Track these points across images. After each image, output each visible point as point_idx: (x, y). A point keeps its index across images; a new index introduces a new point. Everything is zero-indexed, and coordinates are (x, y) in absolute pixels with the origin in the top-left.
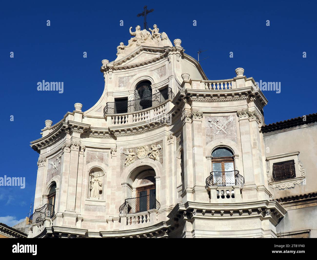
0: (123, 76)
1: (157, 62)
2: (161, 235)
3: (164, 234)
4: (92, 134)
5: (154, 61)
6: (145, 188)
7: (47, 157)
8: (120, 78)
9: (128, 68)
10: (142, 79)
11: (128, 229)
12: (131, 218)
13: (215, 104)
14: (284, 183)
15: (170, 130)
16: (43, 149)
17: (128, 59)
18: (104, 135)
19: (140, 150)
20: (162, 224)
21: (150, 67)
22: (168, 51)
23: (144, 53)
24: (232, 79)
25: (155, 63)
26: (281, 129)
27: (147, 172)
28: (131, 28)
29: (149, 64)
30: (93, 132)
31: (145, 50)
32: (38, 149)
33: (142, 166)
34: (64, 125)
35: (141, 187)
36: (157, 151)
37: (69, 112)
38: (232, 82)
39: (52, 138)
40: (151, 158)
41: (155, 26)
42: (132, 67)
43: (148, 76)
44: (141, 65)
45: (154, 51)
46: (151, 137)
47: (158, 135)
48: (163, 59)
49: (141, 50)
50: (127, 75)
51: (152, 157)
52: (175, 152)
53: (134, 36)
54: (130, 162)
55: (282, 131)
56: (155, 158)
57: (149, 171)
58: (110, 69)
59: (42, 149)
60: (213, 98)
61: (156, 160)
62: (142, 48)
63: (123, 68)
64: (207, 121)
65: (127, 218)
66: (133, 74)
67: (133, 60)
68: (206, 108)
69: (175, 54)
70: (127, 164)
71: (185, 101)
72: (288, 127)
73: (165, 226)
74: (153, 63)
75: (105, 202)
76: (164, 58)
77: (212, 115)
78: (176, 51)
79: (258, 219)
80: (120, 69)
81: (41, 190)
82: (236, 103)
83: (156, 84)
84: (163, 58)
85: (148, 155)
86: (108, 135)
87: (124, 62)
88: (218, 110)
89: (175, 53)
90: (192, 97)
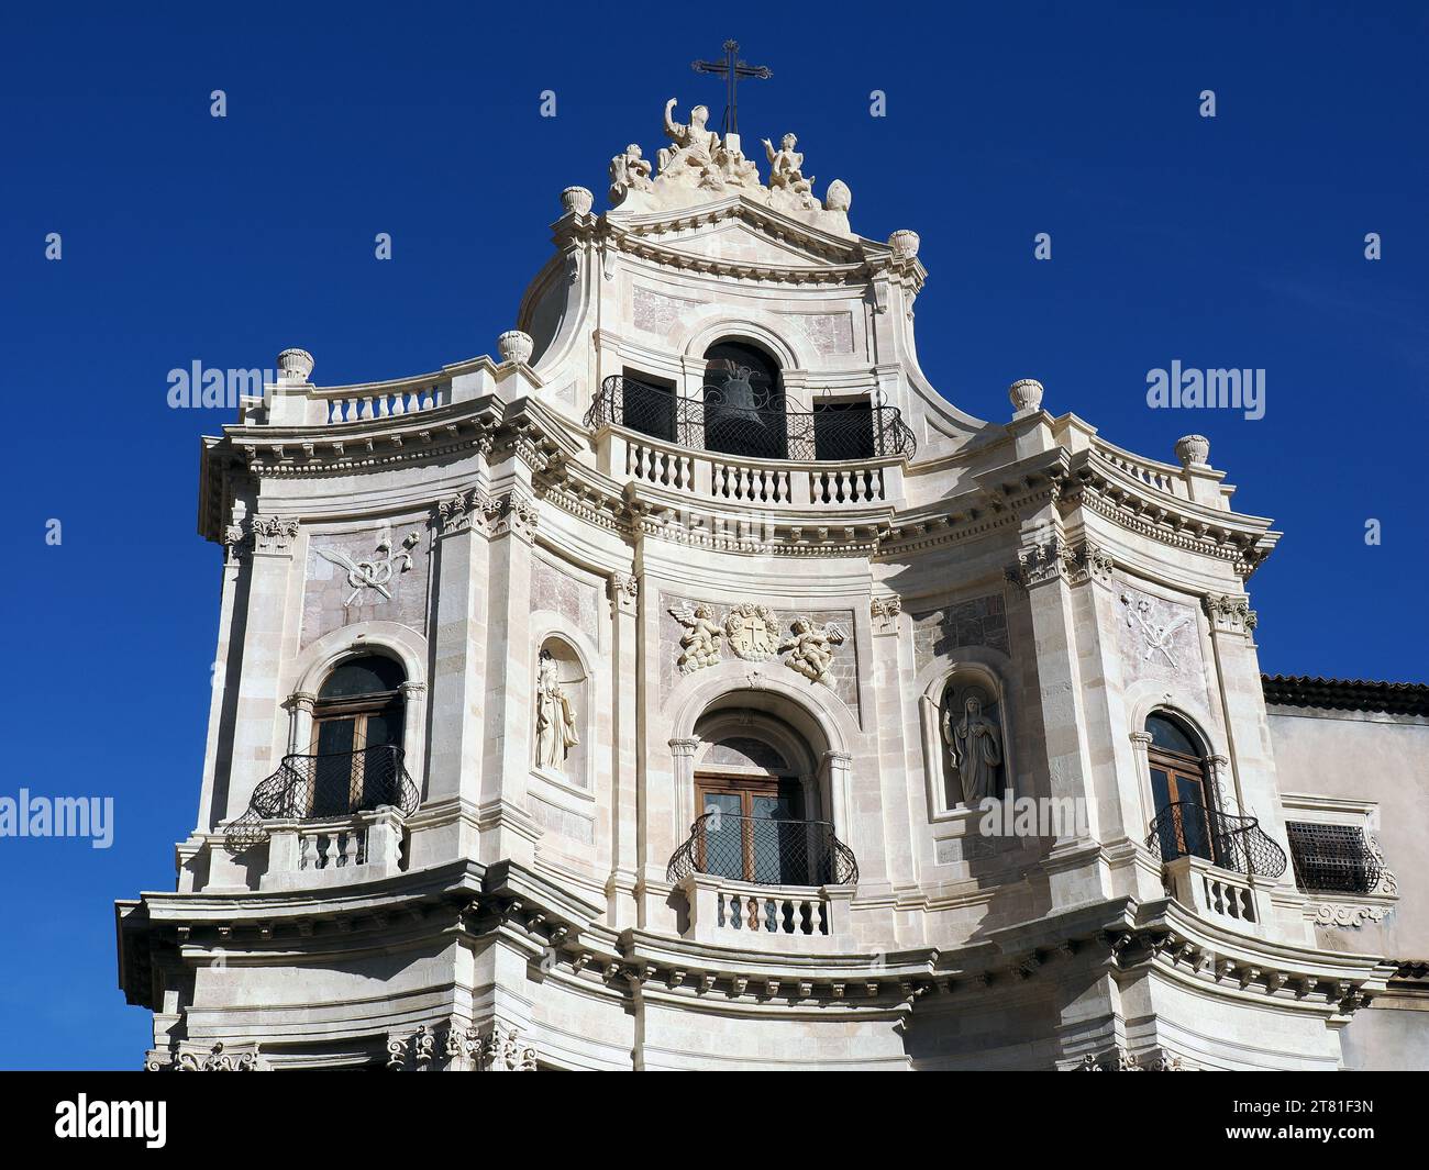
0: (650, 285)
1: (807, 286)
2: (884, 1002)
3: (903, 999)
4: (557, 487)
5: (793, 278)
6: (734, 783)
7: (303, 521)
8: (641, 290)
9: (676, 262)
10: (736, 332)
11: (737, 947)
12: (753, 899)
13: (1138, 541)
14: (1325, 904)
15: (885, 581)
16: (282, 475)
17: (676, 227)
18: (597, 508)
19: (746, 622)
20: (921, 956)
21: (773, 294)
22: (879, 265)
23: (740, 226)
24: (1179, 470)
25: (794, 286)
26: (1302, 704)
27: (744, 718)
28: (672, 102)
29: (768, 283)
30: (571, 480)
31: (746, 216)
32: (253, 468)
33: (759, 691)
34: (491, 409)
35: (717, 777)
36: (826, 646)
37: (489, 360)
38: (1175, 480)
39: (370, 444)
40: (795, 668)
41: (791, 140)
42: (695, 266)
43: (764, 324)
44: (735, 272)
45: (789, 237)
46: (788, 581)
47: (831, 582)
48: (833, 286)
49: (731, 213)
50: (668, 289)
51: (803, 664)
52: (908, 675)
53: (684, 142)
54: (704, 659)
55: (1305, 711)
56: (819, 674)
57: (756, 718)
58: (613, 239)
59: (271, 477)
60: (1139, 518)
61: (822, 682)
62: (736, 205)
63: (657, 256)
64: (1118, 598)
65: (721, 895)
66: (694, 295)
67: (691, 238)
68: (1118, 547)
69: (902, 287)
70: (692, 661)
71: (1056, 492)
72: (1328, 706)
73: (929, 969)
74: (786, 285)
75: (593, 800)
76: (841, 285)
77: (1131, 579)
78: (906, 275)
79: (1320, 1022)
80: (641, 255)
81: (272, 666)
82: (1199, 562)
83: (806, 372)
84: (837, 281)
85: (781, 651)
86: (608, 513)
87: (658, 230)
88: (1148, 569)
89: (904, 282)
90: (1089, 489)
